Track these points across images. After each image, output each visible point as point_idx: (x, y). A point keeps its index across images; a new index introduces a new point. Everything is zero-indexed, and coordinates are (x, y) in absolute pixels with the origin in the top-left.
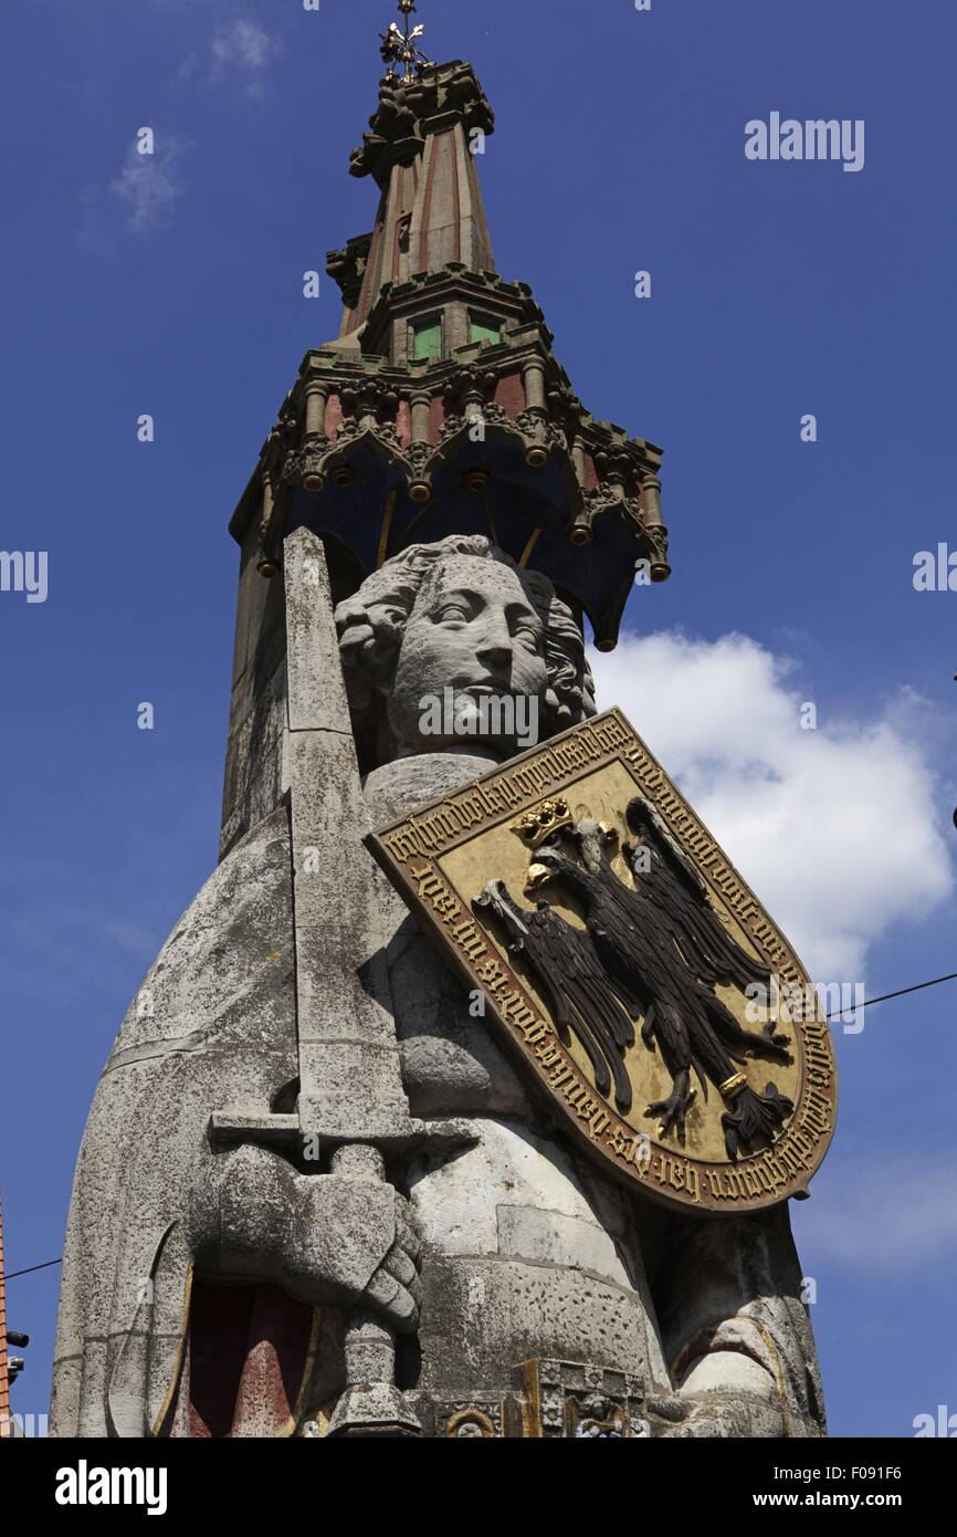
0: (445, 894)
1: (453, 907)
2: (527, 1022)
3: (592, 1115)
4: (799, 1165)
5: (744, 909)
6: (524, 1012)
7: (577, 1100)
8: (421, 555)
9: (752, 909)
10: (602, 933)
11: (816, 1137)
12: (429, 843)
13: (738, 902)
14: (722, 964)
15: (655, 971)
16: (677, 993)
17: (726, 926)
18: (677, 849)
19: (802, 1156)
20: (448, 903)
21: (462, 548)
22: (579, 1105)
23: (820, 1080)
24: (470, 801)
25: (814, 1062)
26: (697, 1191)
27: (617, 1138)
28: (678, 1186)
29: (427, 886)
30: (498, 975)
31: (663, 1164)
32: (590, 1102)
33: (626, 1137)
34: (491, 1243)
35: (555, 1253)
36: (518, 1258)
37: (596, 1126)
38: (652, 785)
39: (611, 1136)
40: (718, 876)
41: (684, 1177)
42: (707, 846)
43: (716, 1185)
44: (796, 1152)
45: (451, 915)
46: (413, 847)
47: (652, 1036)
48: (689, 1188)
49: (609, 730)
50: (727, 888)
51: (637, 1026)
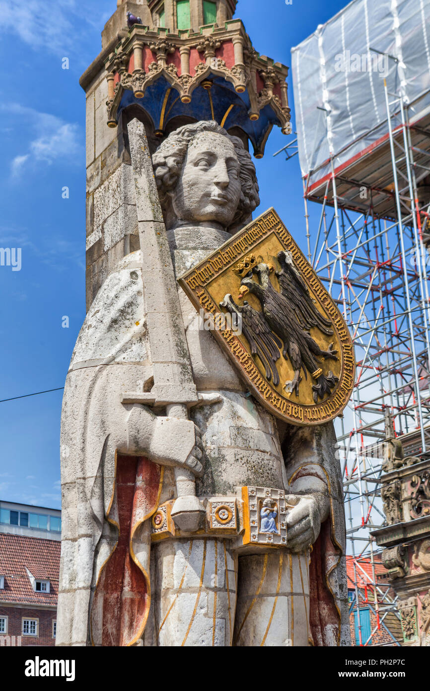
0: (209, 302)
1: (212, 307)
2: (241, 354)
3: (265, 390)
4: (340, 404)
5: (322, 296)
6: (240, 350)
7: (259, 385)
8: (188, 131)
9: (325, 296)
10: (269, 314)
11: (347, 392)
12: (203, 280)
13: (320, 293)
14: (313, 322)
15: (289, 330)
17: (315, 305)
18: (297, 274)
19: (341, 400)
20: (211, 306)
21: (205, 128)
22: (260, 387)
23: (349, 368)
24: (217, 259)
25: (347, 360)
26: (302, 417)
27: (274, 399)
28: (296, 416)
29: (203, 299)
30: (230, 335)
31: (290, 408)
32: (264, 385)
33: (277, 398)
34: (228, 441)
35: (251, 444)
36: (238, 447)
37: (266, 394)
38: (287, 243)
39: (272, 398)
40: (312, 282)
41: (298, 412)
42: (308, 269)
43: (310, 414)
44: (339, 398)
45: (212, 311)
46: (197, 283)
47: (287, 355)
48: (300, 416)
49: (270, 219)
50: (315, 287)
51: (281, 351)
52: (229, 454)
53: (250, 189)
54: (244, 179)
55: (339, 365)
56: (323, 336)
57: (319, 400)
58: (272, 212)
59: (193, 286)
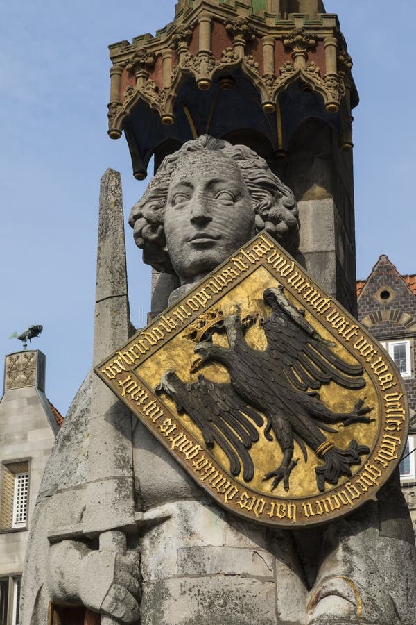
0: (138, 390)
1: (143, 395)
2: (188, 448)
3: (227, 490)
4: (370, 484)
5: (348, 334)
6: (187, 443)
7: (217, 484)
9: (355, 332)
10: (234, 384)
11: (385, 464)
12: (130, 363)
13: (344, 331)
14: (325, 375)
15: (268, 398)
16: (282, 406)
17: (333, 349)
20: (141, 394)
21: (189, 149)
22: (218, 487)
23: (394, 428)
24: (157, 329)
26: (295, 516)
27: (242, 499)
29: (128, 389)
30: (171, 426)
31: (273, 507)
32: (226, 483)
33: (248, 497)
34: (174, 570)
35: (208, 569)
36: (186, 575)
37: (228, 496)
38: (285, 275)
39: (238, 499)
40: (330, 318)
41: (286, 510)
42: (324, 301)
43: (309, 510)
44: (369, 477)
45: (141, 401)
46: (120, 368)
47: (272, 433)
48: (289, 516)
49: (256, 248)
50: (336, 324)
51: (261, 430)
52: (173, 586)
53: (268, 209)
54: (258, 199)
55: (374, 427)
56: (345, 392)
57: (328, 486)
58: (261, 237)
59: (112, 375)
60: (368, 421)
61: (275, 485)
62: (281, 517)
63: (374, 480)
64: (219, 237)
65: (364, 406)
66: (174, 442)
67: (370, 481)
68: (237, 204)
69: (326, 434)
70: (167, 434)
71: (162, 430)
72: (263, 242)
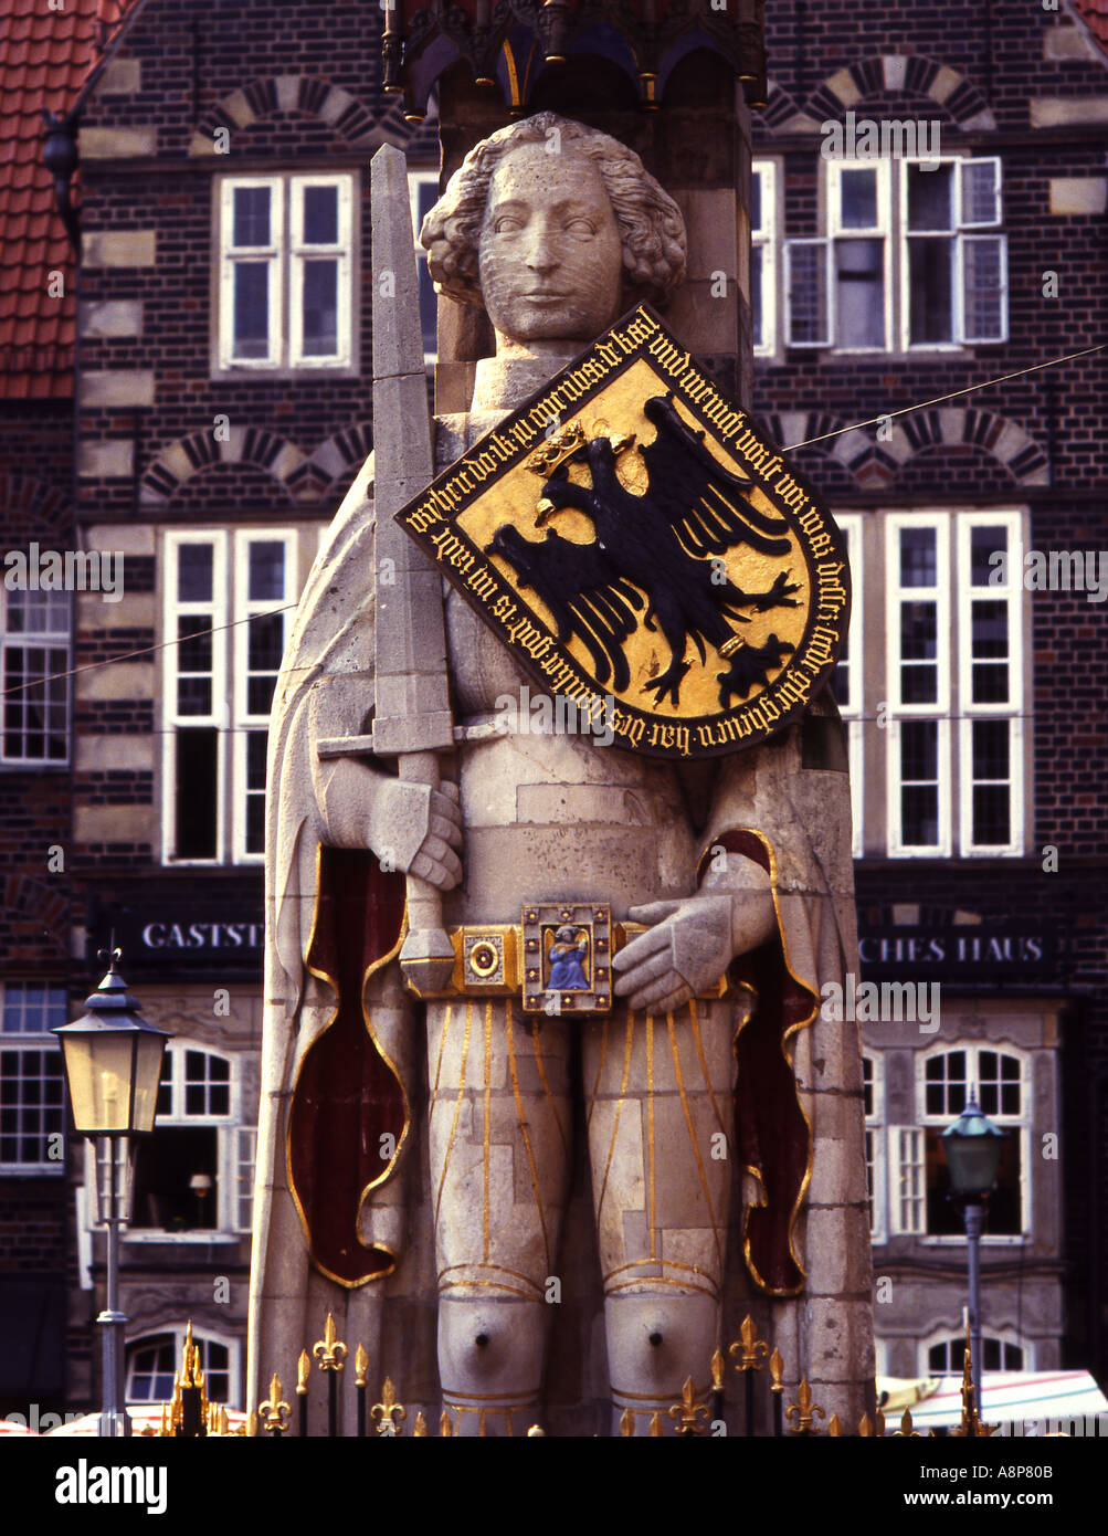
0: (462, 550)
1: (468, 560)
2: (533, 641)
5: (767, 471)
6: (532, 633)
9: (777, 468)
10: (602, 547)
11: (815, 671)
12: (446, 508)
13: (761, 466)
20: (464, 558)
21: (521, 138)
23: (827, 617)
24: (486, 455)
26: (687, 746)
29: (445, 549)
30: (508, 609)
31: (655, 732)
33: (621, 717)
34: (514, 815)
35: (561, 816)
36: (532, 824)
38: (676, 375)
40: (742, 445)
41: (675, 737)
42: (732, 418)
43: (706, 737)
44: (793, 689)
45: (466, 568)
46: (433, 517)
47: (654, 621)
48: (679, 745)
49: (633, 330)
50: (751, 455)
51: (640, 616)
52: (513, 840)
54: (629, 224)
55: (802, 615)
56: (762, 559)
57: (735, 702)
58: (642, 312)
59: (422, 527)
60: (793, 604)
61: (660, 698)
62: (667, 746)
63: (798, 693)
64: (573, 292)
65: (789, 583)
66: (513, 632)
67: (794, 695)
68: (597, 239)
69: (731, 622)
70: (503, 619)
71: (497, 614)
72: (644, 322)
